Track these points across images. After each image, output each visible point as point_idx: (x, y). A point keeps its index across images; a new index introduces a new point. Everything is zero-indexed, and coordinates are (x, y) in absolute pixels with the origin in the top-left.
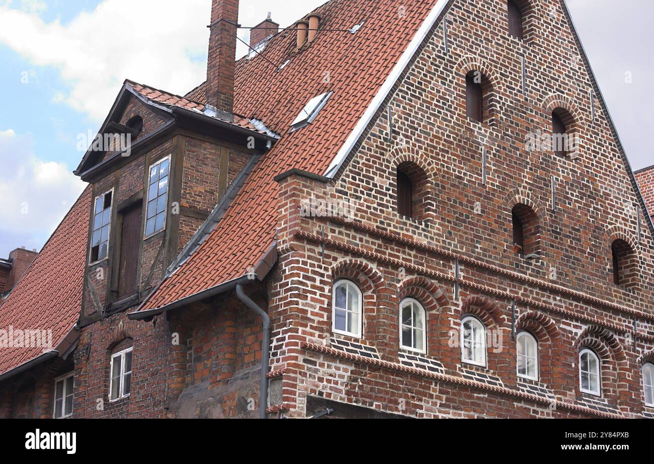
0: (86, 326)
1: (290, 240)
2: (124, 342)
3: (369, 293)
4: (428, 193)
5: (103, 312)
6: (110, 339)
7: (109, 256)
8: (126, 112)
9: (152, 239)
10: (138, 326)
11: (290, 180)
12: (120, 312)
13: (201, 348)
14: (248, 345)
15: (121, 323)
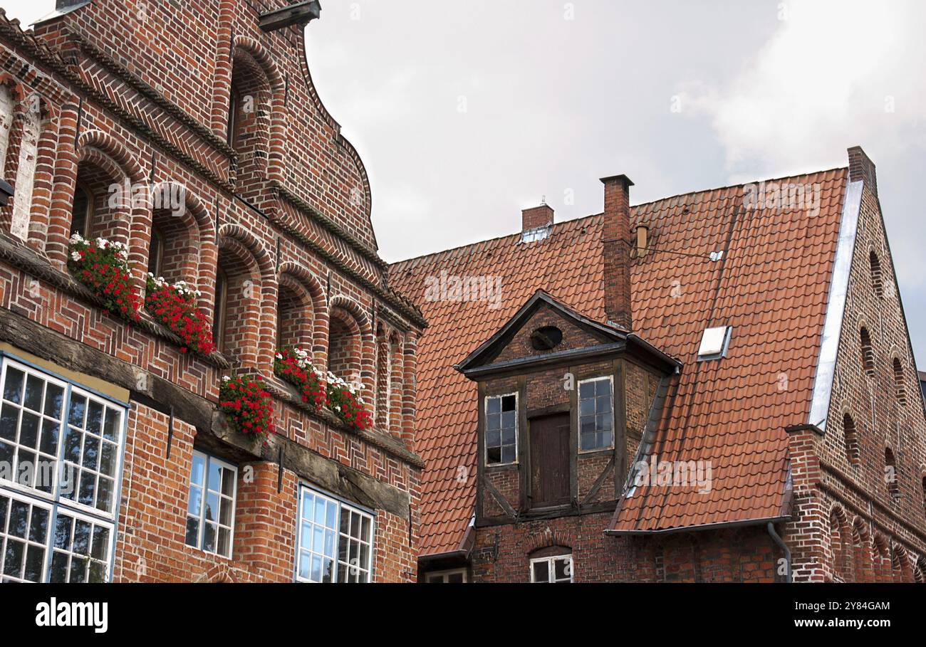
0: (487, 526)
1: (811, 487)
2: (552, 549)
3: (836, 531)
4: (855, 441)
5: (516, 516)
6: (532, 543)
7: (520, 460)
8: (532, 319)
9: (593, 454)
10: (579, 537)
11: (804, 434)
12: (545, 519)
13: (677, 568)
14: (748, 572)
15: (548, 530)
